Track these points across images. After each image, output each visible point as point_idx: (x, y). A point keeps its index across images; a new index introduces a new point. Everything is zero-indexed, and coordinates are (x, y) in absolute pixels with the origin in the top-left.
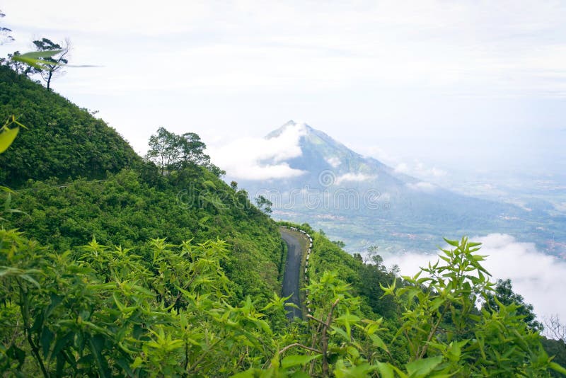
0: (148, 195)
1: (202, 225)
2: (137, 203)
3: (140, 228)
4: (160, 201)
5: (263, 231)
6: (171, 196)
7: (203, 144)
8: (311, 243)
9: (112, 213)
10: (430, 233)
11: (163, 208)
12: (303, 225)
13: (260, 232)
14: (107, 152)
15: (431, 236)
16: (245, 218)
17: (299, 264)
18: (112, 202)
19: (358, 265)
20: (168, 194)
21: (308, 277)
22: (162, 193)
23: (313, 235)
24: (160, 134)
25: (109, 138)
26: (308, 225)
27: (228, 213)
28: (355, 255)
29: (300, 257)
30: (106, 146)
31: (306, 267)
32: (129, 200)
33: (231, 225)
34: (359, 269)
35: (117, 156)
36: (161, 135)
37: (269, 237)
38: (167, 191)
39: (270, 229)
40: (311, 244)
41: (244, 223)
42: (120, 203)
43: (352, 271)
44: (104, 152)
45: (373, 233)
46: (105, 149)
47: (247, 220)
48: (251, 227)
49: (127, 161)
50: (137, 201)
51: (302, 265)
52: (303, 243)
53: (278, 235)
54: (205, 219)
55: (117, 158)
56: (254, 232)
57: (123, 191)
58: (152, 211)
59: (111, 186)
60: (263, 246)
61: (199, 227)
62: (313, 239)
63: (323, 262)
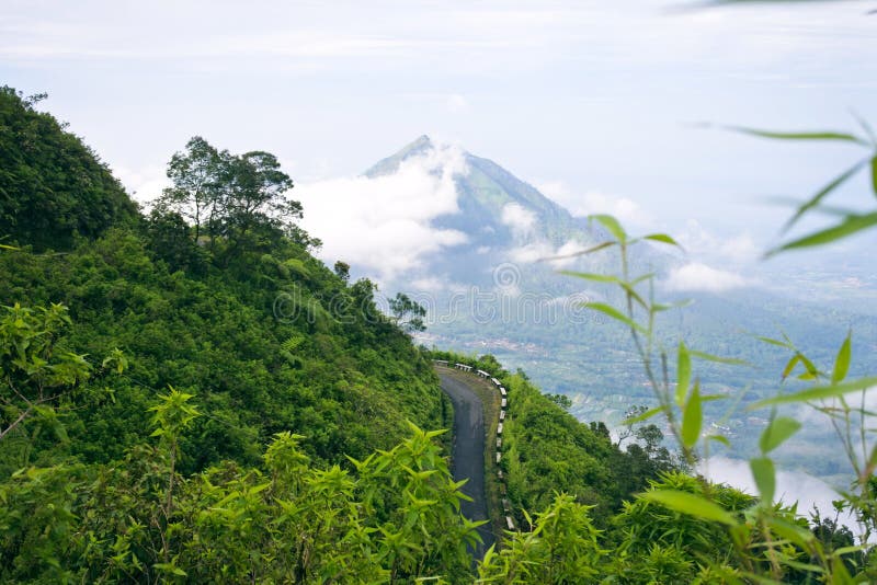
0: (170, 287)
1: (288, 354)
2: (149, 304)
3: (160, 360)
4: (196, 300)
5: (407, 371)
6: (218, 290)
7: (287, 177)
8: (504, 397)
9: (95, 326)
10: (723, 382)
11: (204, 317)
12: (483, 358)
13: (401, 373)
14: (66, 189)
15: (725, 389)
16: (369, 341)
17: (481, 444)
18: (94, 300)
19: (604, 446)
20: (213, 286)
21: (505, 471)
22: (199, 284)
23: (505, 381)
24: (194, 152)
25: (71, 158)
26: (493, 360)
27: (335, 330)
28: (593, 424)
29: (483, 428)
30: (63, 176)
31: (499, 450)
32: (129, 297)
33: (344, 357)
34: (605, 455)
35: (88, 198)
36: (195, 155)
37: (419, 383)
38: (211, 278)
39: (418, 366)
40: (504, 400)
41: (369, 353)
42: (110, 304)
43: (593, 459)
44: (58, 189)
45: (598, 379)
46: (62, 184)
47: (374, 347)
48: (383, 363)
49: (110, 212)
50: (150, 299)
51: (489, 443)
52: (487, 397)
53: (434, 379)
54: (293, 343)
55: (88, 203)
56: (388, 372)
57: (115, 278)
58: (181, 323)
59: (87, 265)
60: (409, 402)
61: (284, 360)
62: (507, 390)
63: (535, 438)
